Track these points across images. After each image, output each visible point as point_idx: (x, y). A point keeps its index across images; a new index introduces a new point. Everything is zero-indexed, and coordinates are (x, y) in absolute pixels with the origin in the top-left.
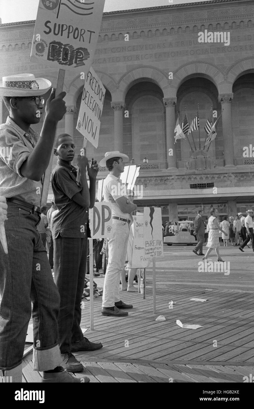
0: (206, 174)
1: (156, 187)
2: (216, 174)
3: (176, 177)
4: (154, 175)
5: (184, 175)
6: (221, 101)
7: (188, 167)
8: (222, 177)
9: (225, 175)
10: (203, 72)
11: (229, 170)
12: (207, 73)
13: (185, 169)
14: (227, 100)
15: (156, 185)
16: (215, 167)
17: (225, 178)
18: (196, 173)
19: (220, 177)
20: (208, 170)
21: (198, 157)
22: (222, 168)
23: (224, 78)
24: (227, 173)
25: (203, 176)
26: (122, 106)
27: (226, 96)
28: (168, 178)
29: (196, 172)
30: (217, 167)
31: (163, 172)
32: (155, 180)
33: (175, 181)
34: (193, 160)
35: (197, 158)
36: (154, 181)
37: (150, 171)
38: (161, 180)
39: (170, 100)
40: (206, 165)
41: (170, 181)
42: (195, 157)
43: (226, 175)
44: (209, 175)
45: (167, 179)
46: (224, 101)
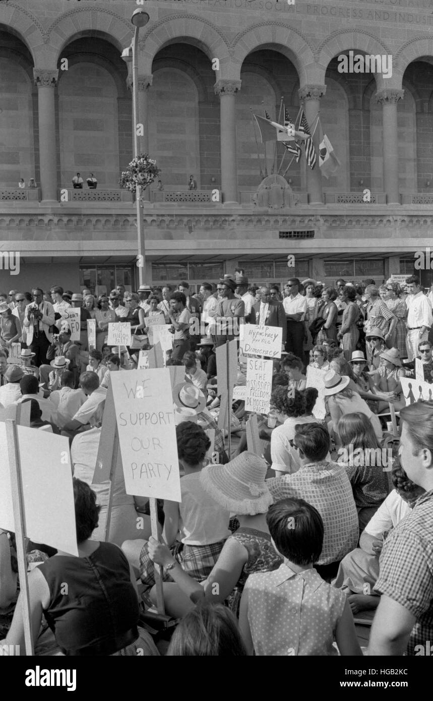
0: (284, 215)
1: (208, 233)
2: (299, 216)
3: (239, 218)
4: (204, 212)
5: (250, 215)
6: (307, 96)
7: (257, 201)
8: (306, 221)
9: (310, 218)
10: (284, 42)
11: (316, 210)
12: (289, 46)
13: (252, 204)
14: (317, 96)
15: (207, 229)
16: (296, 204)
17: (310, 223)
18: (269, 213)
19: (304, 222)
20: (287, 210)
21: (272, 186)
22: (305, 206)
23: (314, 57)
24: (313, 216)
25: (279, 218)
26: (149, 84)
27: (316, 90)
28: (227, 218)
29: (270, 211)
30: (299, 204)
31: (217, 207)
32: (206, 221)
33: (238, 225)
34: (265, 191)
35: (270, 188)
36: (202, 223)
37: (198, 206)
38: (215, 221)
39: (230, 84)
40: (284, 201)
41: (229, 225)
42: (268, 187)
43: (312, 218)
44: (287, 218)
45: (225, 220)
46: (312, 96)
